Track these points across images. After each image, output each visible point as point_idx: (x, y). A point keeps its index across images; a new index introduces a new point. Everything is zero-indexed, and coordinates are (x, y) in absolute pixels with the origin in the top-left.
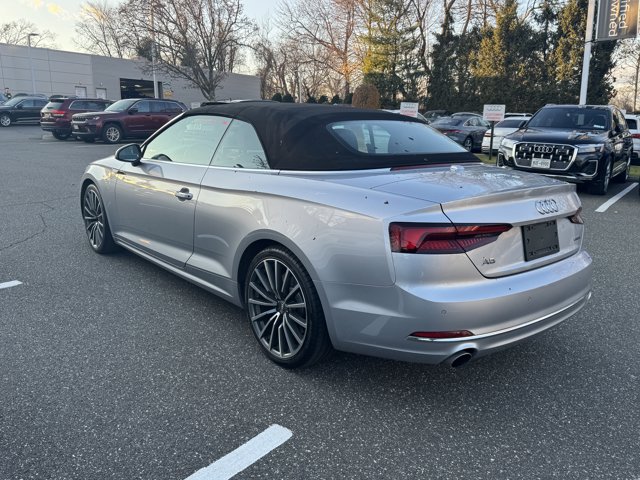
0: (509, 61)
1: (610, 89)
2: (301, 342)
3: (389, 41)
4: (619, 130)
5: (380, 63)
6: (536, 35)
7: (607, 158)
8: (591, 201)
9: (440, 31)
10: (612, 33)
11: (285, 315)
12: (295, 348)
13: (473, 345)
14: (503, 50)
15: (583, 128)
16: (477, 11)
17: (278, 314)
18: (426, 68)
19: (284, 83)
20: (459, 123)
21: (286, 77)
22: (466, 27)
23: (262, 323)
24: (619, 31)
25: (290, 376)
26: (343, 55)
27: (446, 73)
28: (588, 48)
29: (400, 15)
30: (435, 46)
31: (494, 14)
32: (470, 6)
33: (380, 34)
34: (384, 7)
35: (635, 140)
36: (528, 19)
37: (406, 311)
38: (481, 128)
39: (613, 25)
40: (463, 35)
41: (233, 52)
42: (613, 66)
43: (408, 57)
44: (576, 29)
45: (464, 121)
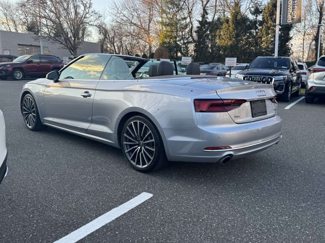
0: (237, 36)
1: (290, 50)
2: (152, 159)
3: (172, 24)
4: (294, 69)
5: (168, 36)
6: (251, 22)
7: (289, 83)
8: (282, 105)
9: (200, 19)
10: (289, 20)
11: (143, 148)
12: (148, 162)
13: (232, 153)
14: (234, 30)
15: (277, 69)
16: (219, 8)
17: (139, 147)
18: (193, 39)
19: (114, 47)
20: (213, 68)
21: (115, 44)
22: (214, 17)
23: (130, 153)
24: (292, 19)
25: (147, 176)
26: (147, 32)
27: (204, 42)
28: (278, 28)
29: (178, 10)
30: (198, 27)
31: (229, 11)
32: (216, 6)
33: (168, 21)
34: (170, 6)
35: (303, 76)
36: (246, 14)
37: (202, 139)
38: (224, 71)
39: (290, 17)
40: (213, 21)
41: (84, 30)
42: (291, 38)
43: (184, 33)
44: (271, 19)
45: (216, 66)
